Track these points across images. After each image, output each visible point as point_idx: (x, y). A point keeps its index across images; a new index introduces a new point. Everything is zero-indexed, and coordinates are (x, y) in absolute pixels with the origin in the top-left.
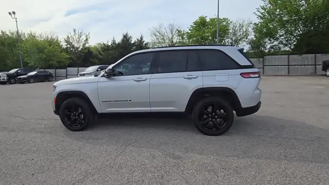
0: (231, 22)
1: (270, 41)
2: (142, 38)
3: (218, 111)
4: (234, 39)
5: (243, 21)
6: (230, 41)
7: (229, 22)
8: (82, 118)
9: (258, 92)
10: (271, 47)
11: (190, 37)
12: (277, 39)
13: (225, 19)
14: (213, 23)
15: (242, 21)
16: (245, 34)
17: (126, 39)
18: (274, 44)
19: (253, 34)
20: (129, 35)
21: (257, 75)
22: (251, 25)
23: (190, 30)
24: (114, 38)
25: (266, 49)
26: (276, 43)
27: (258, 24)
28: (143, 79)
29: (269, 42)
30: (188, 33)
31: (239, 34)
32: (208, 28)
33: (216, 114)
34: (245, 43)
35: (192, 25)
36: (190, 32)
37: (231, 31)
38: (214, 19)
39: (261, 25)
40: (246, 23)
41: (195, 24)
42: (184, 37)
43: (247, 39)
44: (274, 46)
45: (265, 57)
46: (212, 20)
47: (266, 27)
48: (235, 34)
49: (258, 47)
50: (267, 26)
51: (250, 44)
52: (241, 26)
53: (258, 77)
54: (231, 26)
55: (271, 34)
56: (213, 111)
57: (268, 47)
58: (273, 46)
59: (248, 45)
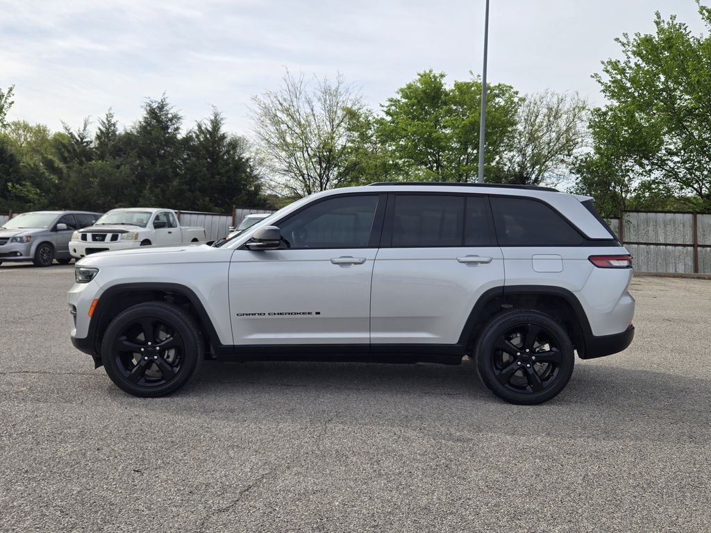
0: (523, 100)
1: (641, 165)
2: (216, 124)
3: (536, 344)
4: (529, 151)
5: (561, 101)
6: (518, 159)
7: (516, 100)
8: (170, 360)
9: (627, 300)
10: (645, 186)
11: (387, 135)
12: (662, 164)
13: (502, 90)
14: (467, 97)
15: (555, 100)
16: (563, 140)
17: (158, 120)
18: (653, 177)
19: (590, 140)
20: (172, 110)
21: (625, 263)
22: (583, 113)
23: (388, 113)
24: (109, 116)
25: (627, 192)
26: (657, 174)
27: (605, 114)
28: (357, 260)
29: (637, 168)
30: (381, 122)
31: (546, 139)
32: (450, 112)
33: (533, 352)
34: (563, 169)
35: (399, 97)
36: (389, 118)
37: (520, 127)
38: (468, 86)
39: (615, 117)
40: (566, 106)
41: (405, 96)
42: (370, 132)
43: (569, 155)
44: (654, 182)
45: (626, 217)
46: (462, 88)
47: (628, 124)
48: (533, 139)
49: (604, 184)
50: (631, 121)
51: (578, 172)
52: (554, 114)
53: (627, 267)
54: (522, 112)
55: (643, 147)
56: (526, 343)
57: (635, 184)
58: (650, 183)
59: (574, 177)
